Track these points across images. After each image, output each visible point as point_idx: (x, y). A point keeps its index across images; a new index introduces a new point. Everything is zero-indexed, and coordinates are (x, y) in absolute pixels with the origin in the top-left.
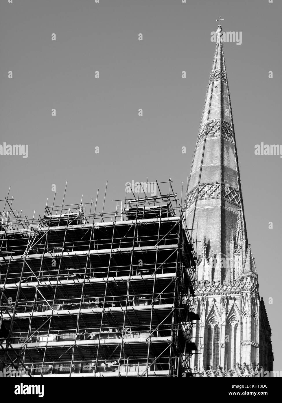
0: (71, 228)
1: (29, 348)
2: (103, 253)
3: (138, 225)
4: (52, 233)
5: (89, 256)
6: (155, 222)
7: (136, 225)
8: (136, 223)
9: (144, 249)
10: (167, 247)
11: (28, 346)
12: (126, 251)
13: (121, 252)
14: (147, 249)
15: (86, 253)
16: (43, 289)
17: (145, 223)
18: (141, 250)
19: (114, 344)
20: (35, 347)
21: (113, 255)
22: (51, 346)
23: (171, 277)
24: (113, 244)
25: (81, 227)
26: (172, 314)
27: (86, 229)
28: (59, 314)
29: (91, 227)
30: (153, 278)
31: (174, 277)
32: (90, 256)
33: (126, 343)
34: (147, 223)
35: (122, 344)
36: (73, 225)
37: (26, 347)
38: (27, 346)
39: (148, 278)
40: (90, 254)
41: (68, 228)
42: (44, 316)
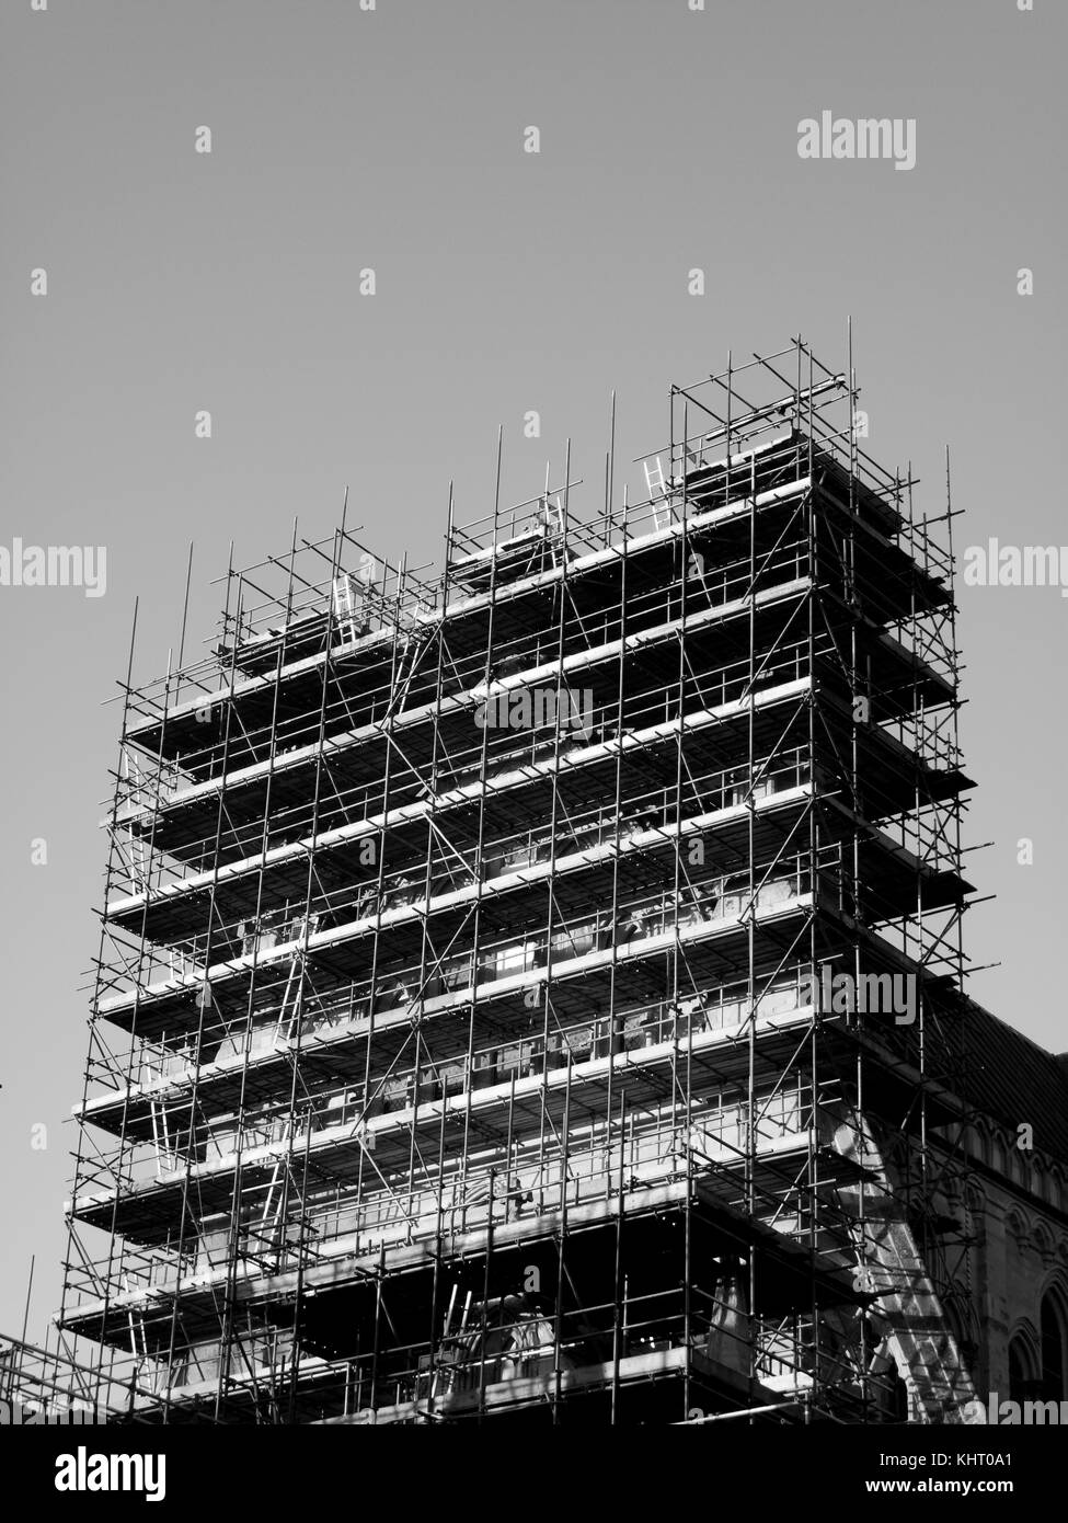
0: (504, 595)
1: (431, 1016)
2: (602, 656)
3: (691, 537)
4: (457, 624)
5: (562, 678)
6: (739, 514)
7: (686, 539)
8: (686, 533)
9: (714, 616)
10: (781, 594)
11: (427, 1010)
12: (663, 637)
13: (649, 642)
14: (724, 613)
15: (550, 673)
16: (447, 818)
17: (711, 524)
18: (705, 623)
19: (654, 954)
20: (444, 1009)
21: (628, 659)
22: (485, 998)
23: (799, 694)
24: (626, 620)
25: (530, 586)
26: (807, 818)
27: (547, 587)
28: (497, 888)
29: (558, 580)
30: (747, 711)
31: (806, 692)
32: (567, 676)
33: (687, 941)
34: (717, 522)
35: (675, 948)
36: (511, 585)
37: (423, 1015)
38: (423, 1009)
39: (734, 711)
40: (566, 671)
41: (497, 597)
42: (460, 903)
